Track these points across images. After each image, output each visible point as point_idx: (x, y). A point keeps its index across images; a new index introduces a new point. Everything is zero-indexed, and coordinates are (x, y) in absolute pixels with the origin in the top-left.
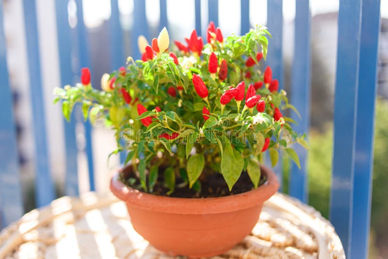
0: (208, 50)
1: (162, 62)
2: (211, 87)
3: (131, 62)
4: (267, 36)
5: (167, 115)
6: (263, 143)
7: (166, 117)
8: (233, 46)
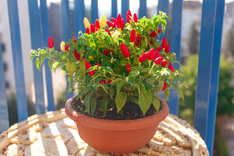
0: (128, 27)
1: (101, 35)
2: (131, 51)
3: (81, 35)
4: (166, 18)
5: (105, 69)
6: (163, 85)
7: (104, 71)
8: (144, 25)
